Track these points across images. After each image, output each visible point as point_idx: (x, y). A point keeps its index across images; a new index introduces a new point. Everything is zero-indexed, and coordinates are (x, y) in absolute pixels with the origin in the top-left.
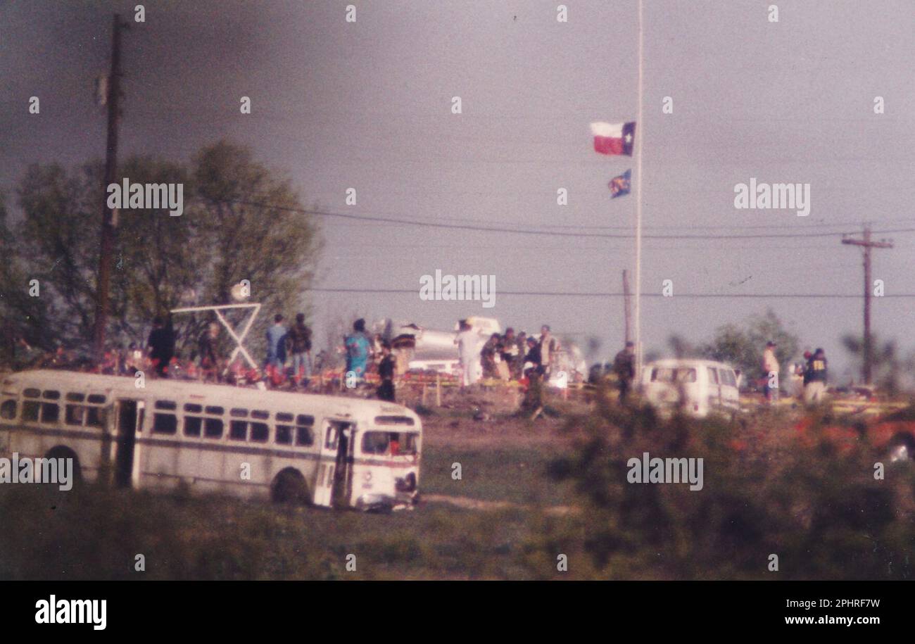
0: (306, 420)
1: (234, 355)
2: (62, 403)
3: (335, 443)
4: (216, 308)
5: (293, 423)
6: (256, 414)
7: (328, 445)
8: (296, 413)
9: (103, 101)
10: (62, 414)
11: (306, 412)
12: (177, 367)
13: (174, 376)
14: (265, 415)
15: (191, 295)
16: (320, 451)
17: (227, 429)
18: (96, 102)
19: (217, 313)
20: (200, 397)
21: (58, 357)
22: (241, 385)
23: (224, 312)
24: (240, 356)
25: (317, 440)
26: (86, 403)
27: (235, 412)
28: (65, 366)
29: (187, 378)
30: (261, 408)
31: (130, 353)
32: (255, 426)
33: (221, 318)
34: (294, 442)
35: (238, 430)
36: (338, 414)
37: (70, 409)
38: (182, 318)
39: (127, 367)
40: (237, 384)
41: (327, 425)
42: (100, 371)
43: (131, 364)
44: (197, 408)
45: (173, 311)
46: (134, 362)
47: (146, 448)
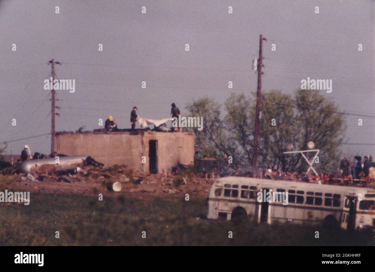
0: (337, 197)
1: (309, 170)
2: (240, 189)
3: (349, 205)
4: (302, 152)
5: (332, 197)
6: (317, 194)
7: (346, 206)
8: (333, 193)
9: (256, 68)
10: (240, 194)
11: (338, 193)
12: (286, 175)
13: (285, 179)
14: (320, 194)
15: (291, 146)
16: (343, 208)
17: (305, 200)
18: (253, 69)
19: (302, 154)
20: (295, 187)
21: (238, 172)
22: (311, 182)
23: (305, 153)
24: (311, 171)
25: (341, 204)
26: (249, 189)
27: (308, 193)
28: (241, 175)
29: (290, 180)
30: (319, 191)
31: (267, 170)
32: (316, 198)
33: (303, 156)
34: (332, 205)
35: (310, 200)
36: (350, 194)
37: (243, 192)
38: (288, 155)
39: (265, 175)
40: (310, 182)
41: (346, 198)
42: (255, 177)
43: (267, 174)
44: (293, 192)
45: (285, 153)
46: (268, 173)
47: (273, 207)
